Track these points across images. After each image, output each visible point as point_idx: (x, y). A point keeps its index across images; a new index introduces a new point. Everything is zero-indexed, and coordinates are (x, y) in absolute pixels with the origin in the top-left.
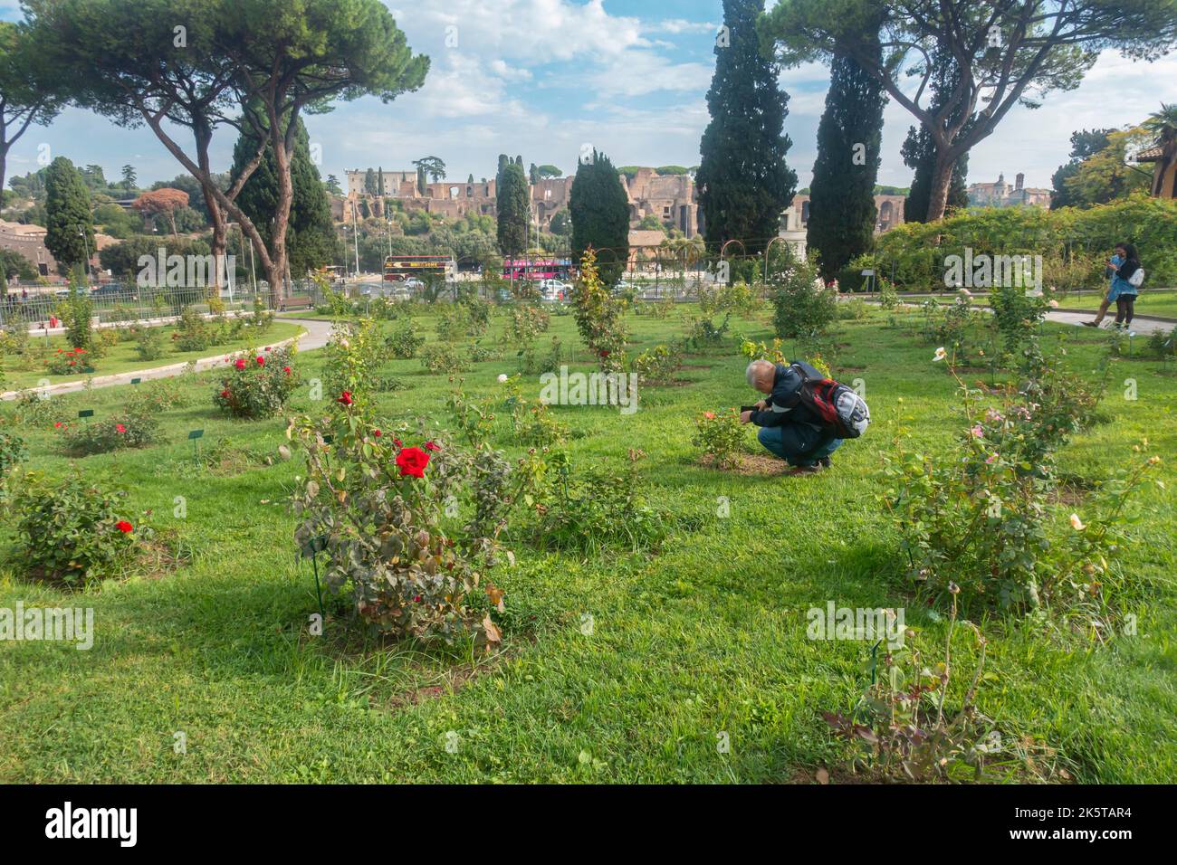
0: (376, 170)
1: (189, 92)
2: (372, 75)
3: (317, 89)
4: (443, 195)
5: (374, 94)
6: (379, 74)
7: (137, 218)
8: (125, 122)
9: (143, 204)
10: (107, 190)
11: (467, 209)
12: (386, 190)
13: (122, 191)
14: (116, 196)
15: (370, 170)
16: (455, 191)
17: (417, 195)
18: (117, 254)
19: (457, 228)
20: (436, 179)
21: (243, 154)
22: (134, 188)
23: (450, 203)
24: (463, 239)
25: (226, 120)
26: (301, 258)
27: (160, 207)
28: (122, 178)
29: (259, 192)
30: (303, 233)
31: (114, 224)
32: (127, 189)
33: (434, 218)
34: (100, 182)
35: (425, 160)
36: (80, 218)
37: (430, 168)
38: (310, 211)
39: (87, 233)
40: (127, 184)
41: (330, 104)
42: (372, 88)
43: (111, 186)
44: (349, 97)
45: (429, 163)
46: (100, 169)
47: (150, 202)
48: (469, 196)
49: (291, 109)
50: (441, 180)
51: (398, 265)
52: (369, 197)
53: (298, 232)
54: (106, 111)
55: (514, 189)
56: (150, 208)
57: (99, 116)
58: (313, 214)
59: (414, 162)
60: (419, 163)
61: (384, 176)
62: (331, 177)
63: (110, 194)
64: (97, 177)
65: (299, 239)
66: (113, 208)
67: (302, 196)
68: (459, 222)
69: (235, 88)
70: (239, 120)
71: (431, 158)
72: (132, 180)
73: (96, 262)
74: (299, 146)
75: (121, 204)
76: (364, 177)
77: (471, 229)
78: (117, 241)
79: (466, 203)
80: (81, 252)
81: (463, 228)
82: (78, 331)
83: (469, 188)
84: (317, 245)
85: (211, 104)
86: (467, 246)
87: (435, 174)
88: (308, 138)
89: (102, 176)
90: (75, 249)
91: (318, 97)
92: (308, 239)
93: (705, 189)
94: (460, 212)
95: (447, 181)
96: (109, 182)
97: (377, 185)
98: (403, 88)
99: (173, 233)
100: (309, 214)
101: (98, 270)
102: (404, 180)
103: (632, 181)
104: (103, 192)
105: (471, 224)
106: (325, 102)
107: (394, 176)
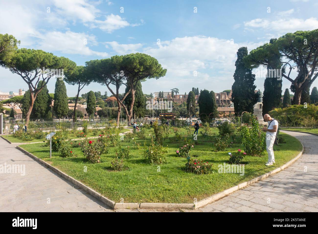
0: (162, 92)
1: (116, 78)
2: (153, 74)
3: (142, 77)
4: (178, 98)
5: (154, 78)
6: (155, 74)
7: (106, 103)
8: (103, 85)
9: (108, 100)
10: (101, 97)
11: (184, 101)
12: (164, 97)
13: (104, 97)
14: (103, 98)
15: (160, 92)
16: (181, 97)
17: (171, 98)
18: (101, 112)
19: (181, 106)
20: (176, 94)
21: (127, 90)
22: (107, 96)
23: (179, 99)
24: (182, 109)
25: (123, 84)
26: (138, 114)
27: (111, 101)
28: (104, 94)
29: (130, 99)
30: (139, 108)
31: (101, 105)
32: (105, 97)
33: (175, 103)
34: (100, 95)
35: (174, 89)
36: (93, 104)
37: (175, 91)
38: (141, 103)
39: (94, 107)
40: (105, 95)
41: (146, 79)
42: (153, 77)
43: (102, 96)
44: (149, 78)
45: (175, 90)
46: (100, 92)
47: (110, 100)
48: (185, 98)
49: (136, 81)
50: (178, 94)
51: (162, 115)
52: (159, 98)
53: (138, 108)
54: (100, 82)
55: (191, 97)
56: (109, 101)
57: (98, 83)
58: (142, 104)
59: (171, 90)
60: (172, 90)
61: (164, 93)
62: (151, 93)
63: (101, 98)
64: (99, 94)
65: (138, 110)
66: (102, 101)
67: (139, 100)
68: (181, 105)
69: (126, 77)
70: (126, 83)
71: (175, 89)
72: (107, 95)
73: (96, 114)
74: (139, 88)
75: (103, 100)
76: (159, 93)
77: (184, 106)
78: (101, 109)
79: (183, 100)
80: (93, 112)
81: (182, 106)
82: (84, 129)
83: (185, 96)
84: (142, 111)
85: (121, 80)
86: (183, 111)
87: (176, 92)
88: (142, 86)
89: (100, 94)
90: (92, 111)
91: (143, 78)
92: (140, 109)
93: (234, 98)
94: (182, 102)
95: (179, 94)
96: (101, 95)
97: (162, 95)
98: (160, 76)
99: (114, 107)
100: (140, 104)
101: (97, 115)
102: (168, 94)
103: (229, 94)
104: (100, 97)
105: (184, 105)
106: (145, 79)
107: (166, 93)
